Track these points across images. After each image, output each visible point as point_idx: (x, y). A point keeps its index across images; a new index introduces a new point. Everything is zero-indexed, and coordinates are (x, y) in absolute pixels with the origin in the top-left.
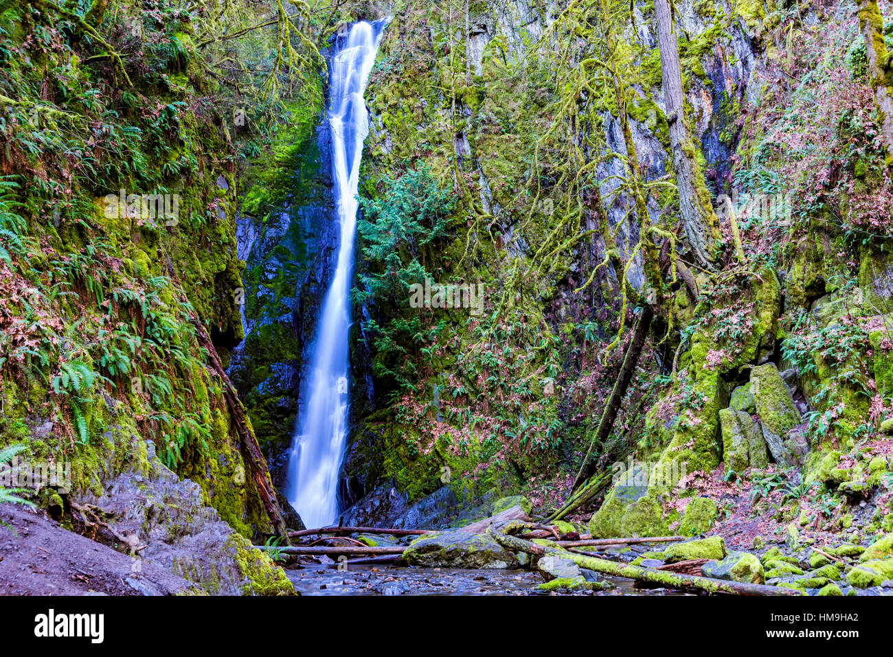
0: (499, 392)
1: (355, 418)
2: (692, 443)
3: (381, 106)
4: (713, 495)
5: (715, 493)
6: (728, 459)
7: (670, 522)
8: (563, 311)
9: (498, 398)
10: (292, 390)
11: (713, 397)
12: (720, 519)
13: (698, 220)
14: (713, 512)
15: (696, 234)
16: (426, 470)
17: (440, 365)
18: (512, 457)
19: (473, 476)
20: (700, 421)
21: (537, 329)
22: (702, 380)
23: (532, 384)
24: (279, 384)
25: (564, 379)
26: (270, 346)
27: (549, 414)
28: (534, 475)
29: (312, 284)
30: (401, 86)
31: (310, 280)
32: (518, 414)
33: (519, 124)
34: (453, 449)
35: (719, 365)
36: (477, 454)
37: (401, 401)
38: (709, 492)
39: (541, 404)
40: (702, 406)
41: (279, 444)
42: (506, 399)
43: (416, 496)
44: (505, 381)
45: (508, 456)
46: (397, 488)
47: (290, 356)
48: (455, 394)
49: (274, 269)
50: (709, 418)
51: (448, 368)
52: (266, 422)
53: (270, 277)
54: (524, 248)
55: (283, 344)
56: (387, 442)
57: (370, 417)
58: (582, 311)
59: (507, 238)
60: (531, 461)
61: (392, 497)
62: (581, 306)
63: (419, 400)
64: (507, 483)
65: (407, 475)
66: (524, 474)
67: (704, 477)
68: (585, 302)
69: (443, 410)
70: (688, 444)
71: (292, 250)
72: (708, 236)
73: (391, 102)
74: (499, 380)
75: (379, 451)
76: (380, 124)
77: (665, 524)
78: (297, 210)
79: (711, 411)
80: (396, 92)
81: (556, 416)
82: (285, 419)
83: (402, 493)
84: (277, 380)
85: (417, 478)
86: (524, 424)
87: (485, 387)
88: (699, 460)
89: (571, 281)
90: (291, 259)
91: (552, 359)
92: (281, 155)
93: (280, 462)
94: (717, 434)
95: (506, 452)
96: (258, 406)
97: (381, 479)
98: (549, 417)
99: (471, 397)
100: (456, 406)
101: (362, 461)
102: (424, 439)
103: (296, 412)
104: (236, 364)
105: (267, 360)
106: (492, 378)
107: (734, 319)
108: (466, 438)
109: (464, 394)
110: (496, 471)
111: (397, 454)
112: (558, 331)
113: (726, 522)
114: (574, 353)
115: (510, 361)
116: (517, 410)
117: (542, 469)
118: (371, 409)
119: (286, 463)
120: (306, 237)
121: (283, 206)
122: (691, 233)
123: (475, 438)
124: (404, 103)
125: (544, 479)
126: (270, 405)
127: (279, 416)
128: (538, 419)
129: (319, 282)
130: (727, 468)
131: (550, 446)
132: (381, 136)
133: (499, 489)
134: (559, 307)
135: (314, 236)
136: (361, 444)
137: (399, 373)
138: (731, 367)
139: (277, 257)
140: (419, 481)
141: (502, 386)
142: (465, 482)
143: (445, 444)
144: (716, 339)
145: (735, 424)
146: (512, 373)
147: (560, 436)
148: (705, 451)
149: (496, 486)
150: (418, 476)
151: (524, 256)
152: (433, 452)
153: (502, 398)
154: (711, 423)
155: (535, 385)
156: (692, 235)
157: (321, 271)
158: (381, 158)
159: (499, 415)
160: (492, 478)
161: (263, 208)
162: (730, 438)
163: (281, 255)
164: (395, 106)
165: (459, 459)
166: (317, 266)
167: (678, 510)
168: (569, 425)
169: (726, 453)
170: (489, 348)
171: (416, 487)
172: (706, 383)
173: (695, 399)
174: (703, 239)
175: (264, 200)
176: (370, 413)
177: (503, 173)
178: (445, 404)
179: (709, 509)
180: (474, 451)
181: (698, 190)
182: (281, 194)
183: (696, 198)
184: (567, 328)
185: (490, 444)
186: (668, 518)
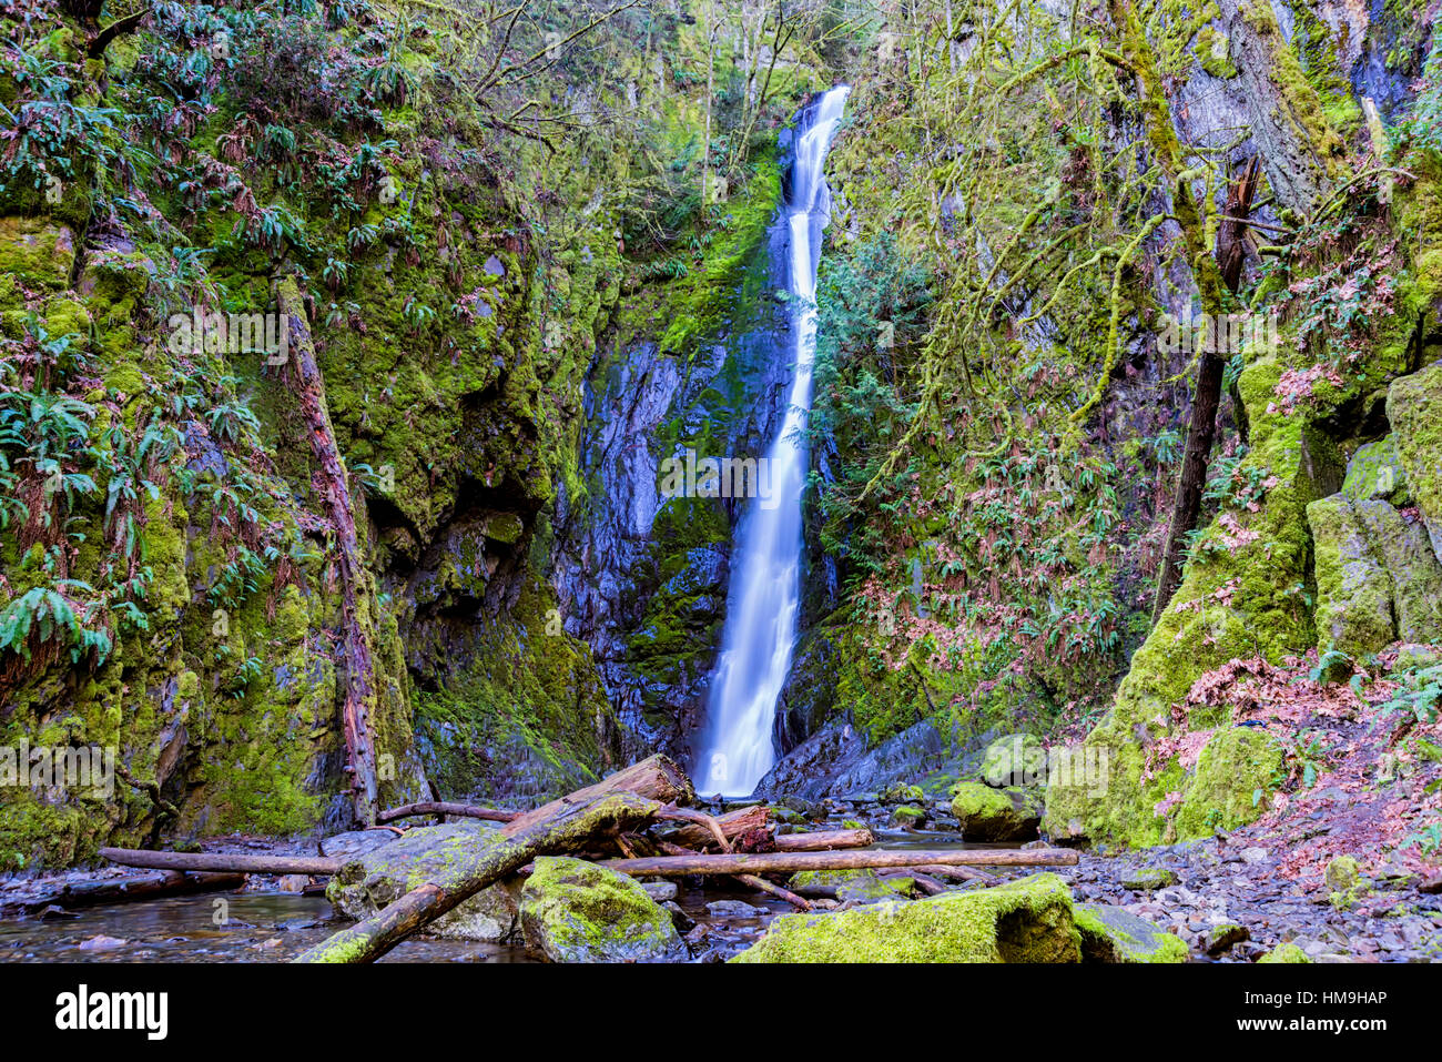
0: (1014, 565)
1: (808, 620)
2: (1231, 589)
3: (844, 176)
4: (1277, 720)
5: (1284, 715)
6: (1326, 621)
7: (1160, 794)
8: (1120, 423)
9: (1013, 575)
10: (716, 586)
11: (1291, 476)
12: (1290, 788)
13: (1291, 150)
14: (1267, 769)
15: (1290, 181)
16: (899, 696)
17: (923, 530)
18: (1035, 668)
19: (970, 703)
20: (1255, 535)
21: (1076, 456)
22: (1263, 439)
23: (1067, 546)
24: (697, 578)
25: (1123, 533)
26: (686, 526)
27: (1097, 593)
28: (1073, 697)
29: (751, 436)
30: (867, 141)
31: (749, 431)
32: (1047, 597)
33: (1034, 145)
34: (936, 660)
35: (1307, 400)
36: (977, 666)
37: (862, 589)
38: (1266, 713)
39: (1082, 577)
40: (1262, 500)
41: (696, 664)
42: (1028, 574)
43: (881, 738)
44: (1024, 546)
45: (1028, 668)
46: (853, 725)
47: (715, 537)
48: (944, 572)
49: (698, 421)
50: (1280, 526)
51: (936, 534)
52: (678, 632)
53: (692, 431)
54: (1050, 331)
55: (705, 522)
56: (844, 655)
57: (828, 618)
58: (1156, 417)
59: (1020, 322)
60: (1068, 674)
61: (846, 739)
62: (1152, 409)
63: (888, 585)
64: (1025, 712)
65: (870, 704)
66: (1056, 696)
67: (1261, 673)
68: (1160, 402)
69: (927, 599)
70: (1221, 593)
71: (724, 393)
72: (1318, 178)
73: (855, 167)
74: (1014, 545)
75: (835, 668)
76: (844, 203)
77: (1146, 799)
78: (735, 340)
79: (1284, 510)
80: (862, 151)
81: (1110, 595)
82: (707, 628)
83: (860, 733)
84: (693, 573)
85: (885, 709)
86: (1055, 612)
87: (992, 558)
88: (1250, 630)
89: (1130, 370)
90: (723, 405)
91: (1100, 502)
92: (716, 270)
93: (697, 690)
94: (1303, 564)
95: (1026, 661)
96: (667, 611)
97: (833, 711)
98: (1097, 598)
99: (971, 576)
100: (948, 592)
101: (807, 684)
102: (895, 646)
103: (723, 618)
104: (639, 554)
105: (683, 546)
106: (1002, 541)
107: (1347, 290)
108: (960, 642)
109: (959, 572)
110: (1007, 693)
111: (857, 671)
112: (1112, 456)
113: (1302, 795)
114: (1141, 489)
115: (1032, 511)
116: (1043, 591)
117: (1086, 686)
118: (830, 607)
119: (706, 691)
120: (745, 374)
121: (717, 337)
122: (1280, 180)
123: (975, 640)
124: (872, 165)
125: (1091, 704)
126: (682, 608)
127: (696, 623)
128: (1079, 603)
129: (762, 431)
130: (1325, 646)
131: (1098, 647)
132: (845, 217)
133: (1009, 723)
134: (1113, 416)
135: (757, 370)
136: (808, 659)
137: (856, 546)
138: (1339, 398)
139: (704, 404)
140: (888, 713)
141: (1019, 553)
142: (956, 713)
143: (924, 652)
144: (1302, 346)
145: (1352, 533)
146: (1035, 532)
147: (1118, 629)
148: (1268, 608)
149: (1005, 718)
150: (887, 704)
151: (1051, 345)
152: (907, 667)
153: (1020, 572)
154: (1287, 538)
155: (1073, 547)
156: (1283, 185)
157: (765, 417)
158: (847, 248)
159: (1016, 600)
160: (1000, 705)
161: (689, 343)
162: (1335, 569)
163: (710, 402)
164: (861, 171)
165: (947, 675)
166: (759, 410)
167: (1182, 761)
168: (1134, 609)
169: (1323, 607)
170: (997, 497)
171: (883, 723)
172: (1273, 445)
173: (1244, 486)
174: (1306, 186)
175: (691, 332)
176: (830, 613)
177: (1010, 222)
178: (930, 589)
179: (1256, 759)
180: (972, 662)
181: (1286, 91)
182: (715, 322)
183: (1284, 106)
184: (1129, 449)
185: (999, 648)
186: (1154, 782)
